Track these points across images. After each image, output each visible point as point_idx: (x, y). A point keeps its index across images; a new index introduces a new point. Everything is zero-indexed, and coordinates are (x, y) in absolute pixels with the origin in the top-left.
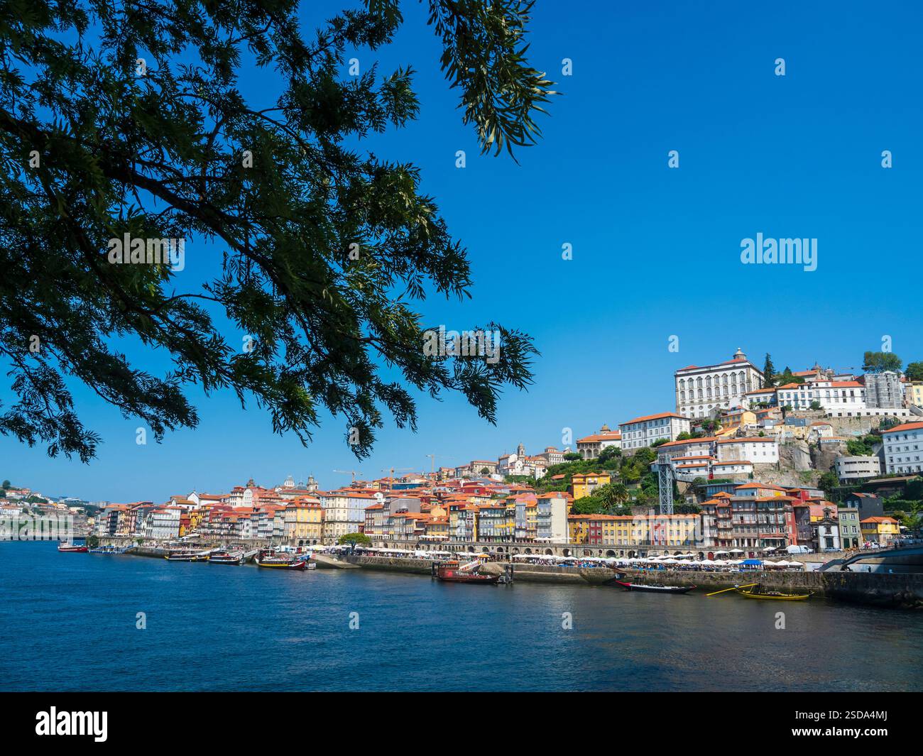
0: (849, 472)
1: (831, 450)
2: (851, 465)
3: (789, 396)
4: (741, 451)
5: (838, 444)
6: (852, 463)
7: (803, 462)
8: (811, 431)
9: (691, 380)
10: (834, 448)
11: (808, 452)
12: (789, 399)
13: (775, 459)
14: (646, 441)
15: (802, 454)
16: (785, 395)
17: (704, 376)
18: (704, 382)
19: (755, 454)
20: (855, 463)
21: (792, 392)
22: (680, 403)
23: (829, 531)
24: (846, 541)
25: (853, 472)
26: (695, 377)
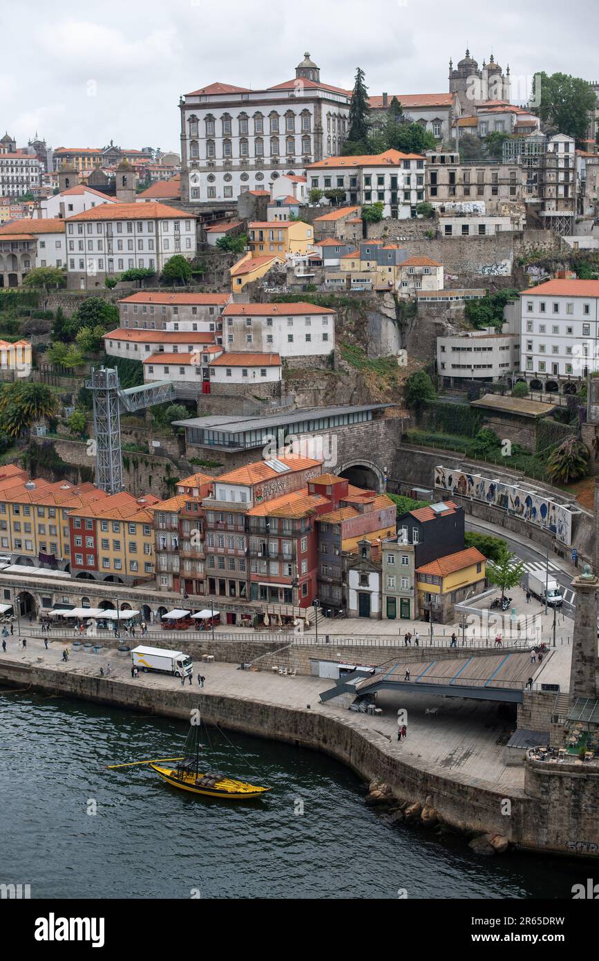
0: (458, 366)
1: (434, 317)
2: (462, 354)
3: (381, 181)
4: (265, 334)
5: (448, 305)
6: (463, 349)
7: (383, 339)
8: (403, 276)
9: (210, 118)
10: (439, 312)
11: (394, 317)
12: (381, 187)
13: (327, 348)
14: (111, 260)
15: (384, 321)
16: (374, 180)
17: (234, 112)
18: (235, 126)
19: (291, 338)
20: (469, 349)
21: (387, 173)
22: (189, 165)
23: (364, 580)
24: (391, 601)
25: (464, 367)
26: (218, 113)
